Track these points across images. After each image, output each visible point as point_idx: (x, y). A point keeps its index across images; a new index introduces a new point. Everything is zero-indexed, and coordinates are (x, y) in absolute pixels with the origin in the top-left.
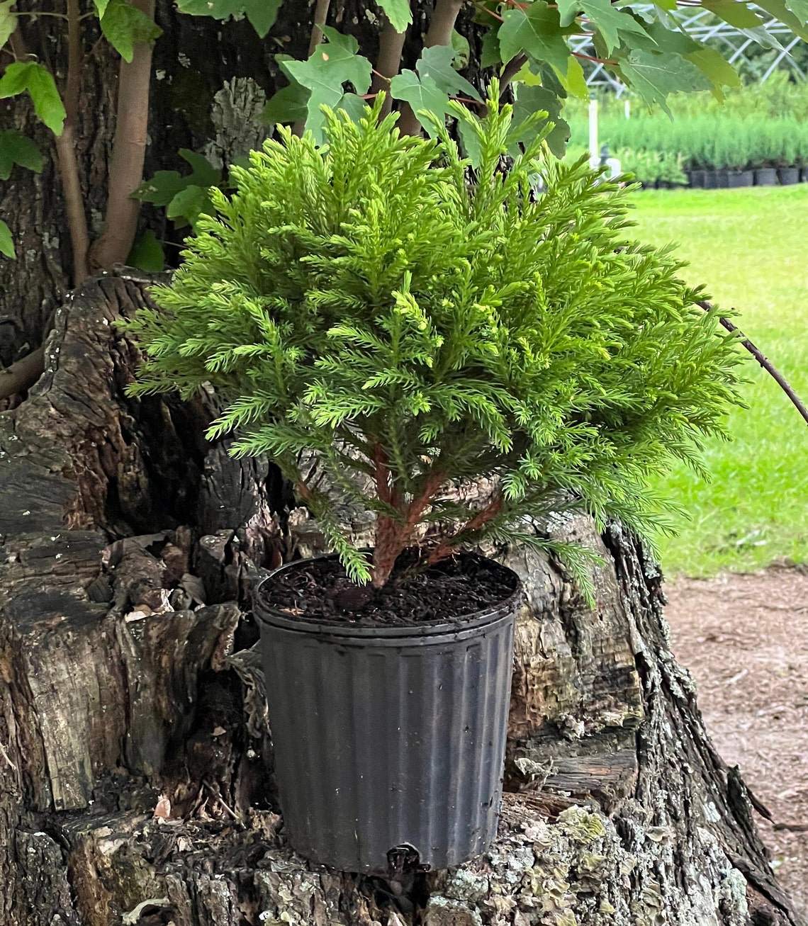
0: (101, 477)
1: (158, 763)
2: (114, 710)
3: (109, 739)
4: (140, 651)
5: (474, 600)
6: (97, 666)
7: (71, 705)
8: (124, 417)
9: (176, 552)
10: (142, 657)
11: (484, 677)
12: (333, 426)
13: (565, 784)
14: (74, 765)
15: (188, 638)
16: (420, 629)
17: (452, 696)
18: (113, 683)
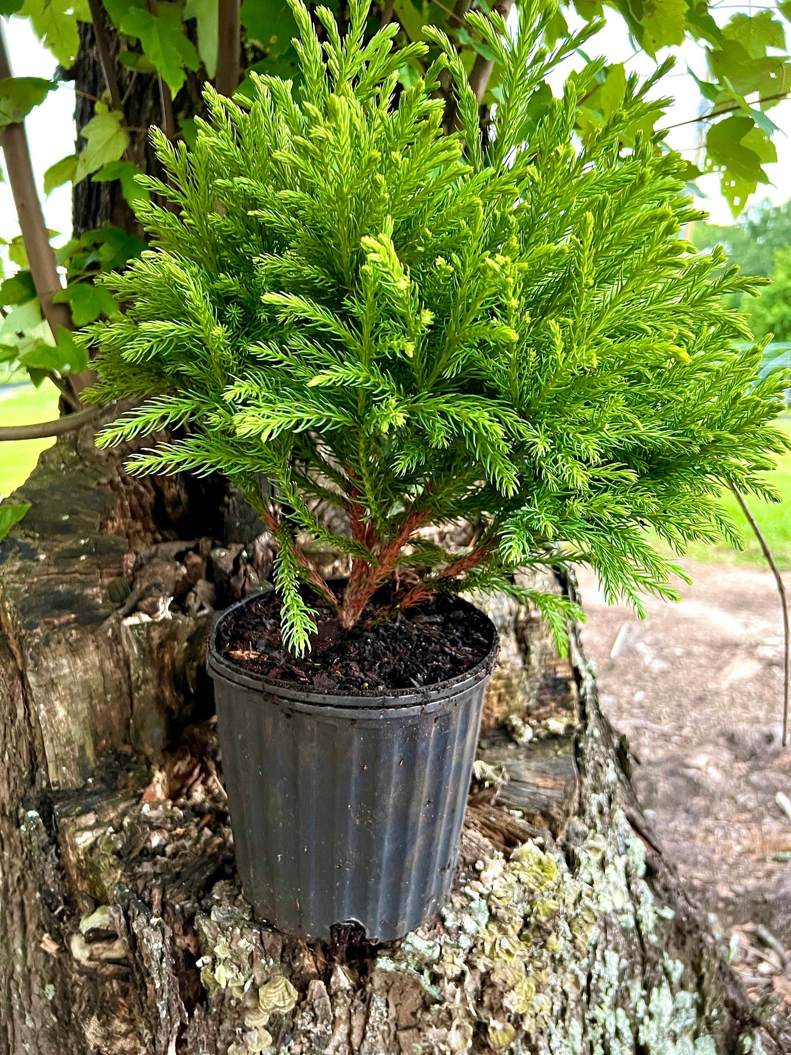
0: (149, 491)
1: (161, 743)
2: (119, 698)
3: (115, 723)
4: (141, 649)
5: (446, 654)
6: (101, 661)
7: (72, 697)
9: (196, 559)
10: (144, 655)
11: (452, 748)
12: (264, 438)
13: (516, 798)
14: (73, 750)
15: (188, 640)
16: (380, 699)
17: (413, 772)
18: (118, 675)
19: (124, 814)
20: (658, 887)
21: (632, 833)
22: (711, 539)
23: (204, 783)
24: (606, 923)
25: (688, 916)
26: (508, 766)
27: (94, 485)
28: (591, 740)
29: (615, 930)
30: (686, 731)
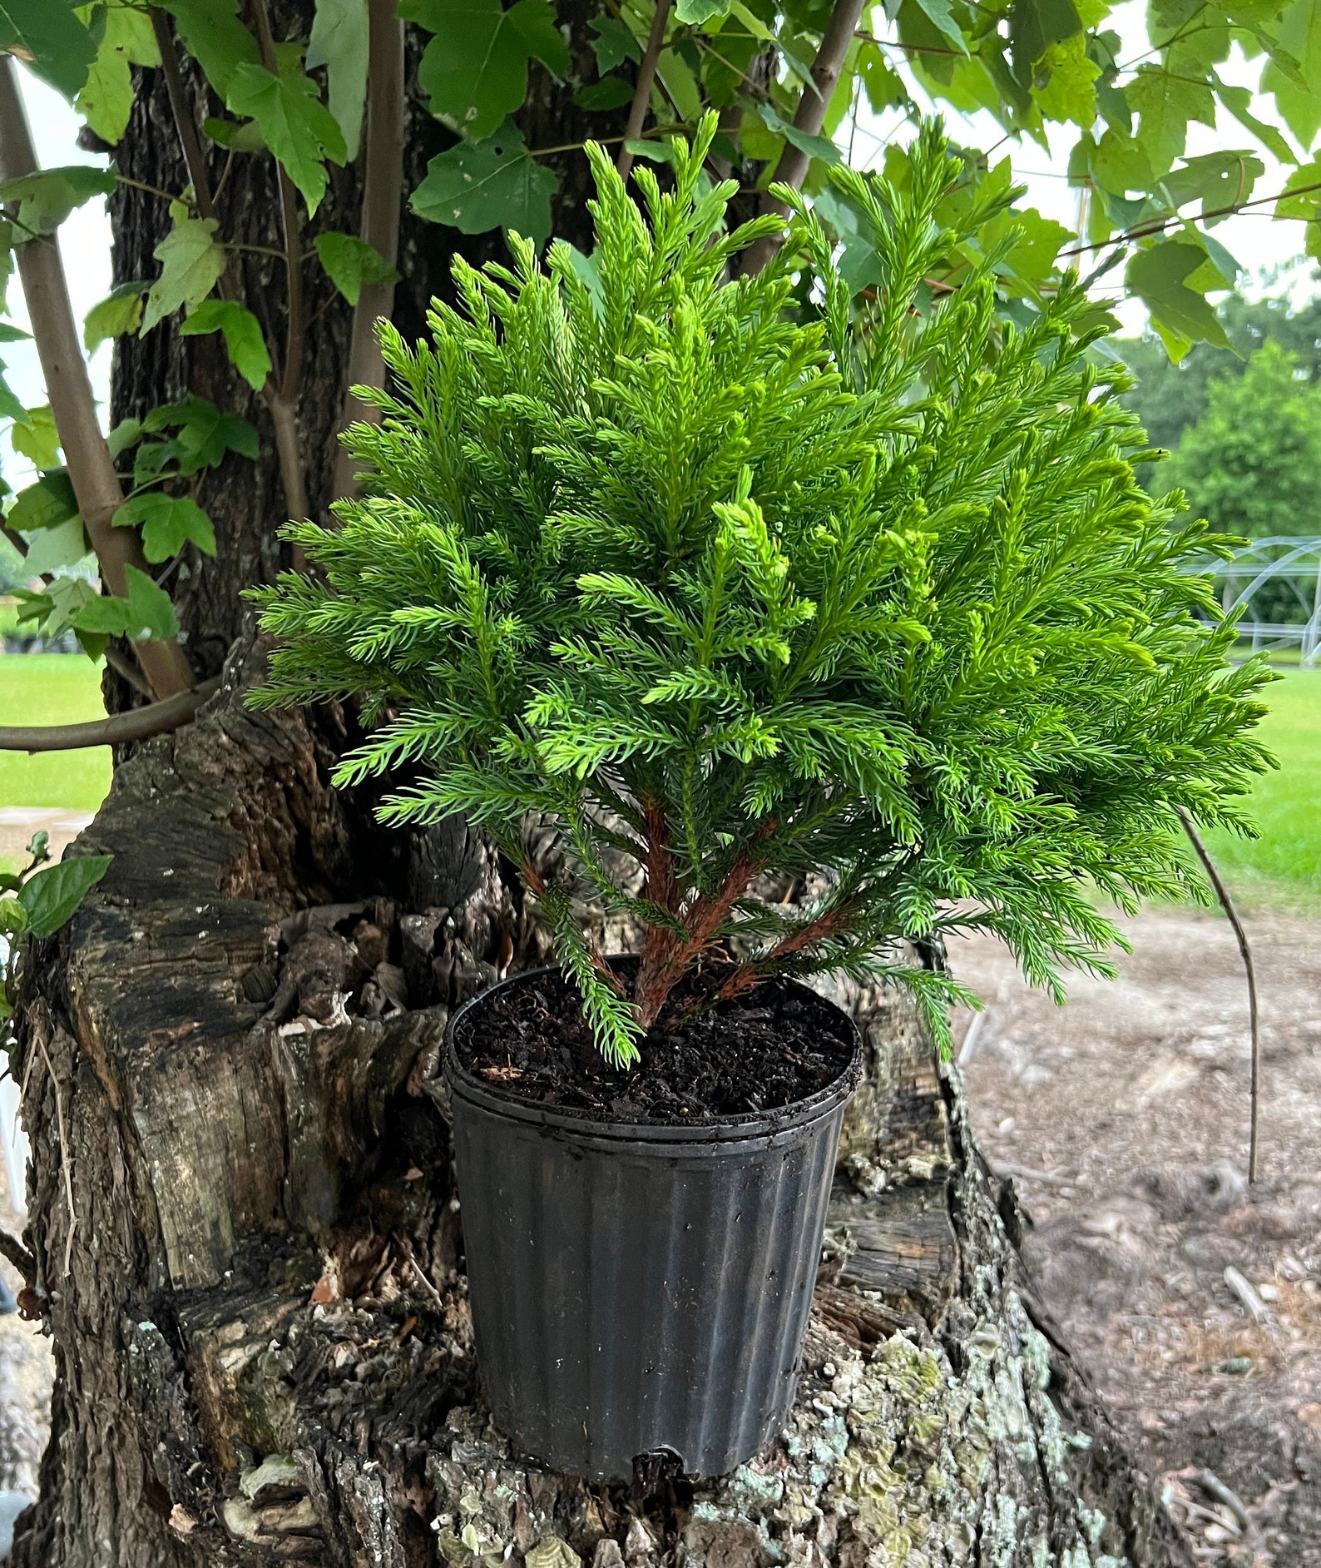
0: (287, 828)
1: (330, 1214)
2: (267, 1148)
3: (261, 1185)
4: (302, 1072)
5: (789, 1063)
6: (241, 1092)
7: (200, 1148)
8: (323, 754)
9: (372, 932)
10: (307, 1081)
11: (805, 1197)
12: (580, 774)
13: (870, 1274)
14: (202, 1228)
15: (373, 1056)
16: (711, 1129)
17: (753, 1230)
18: (267, 1113)
19: (287, 1321)
20: (1067, 1402)
21: (1030, 1326)
22: (1173, 893)
23: (396, 1272)
24: (997, 1456)
25: (1110, 1444)
26: (853, 1228)
27: (207, 820)
28: (972, 1186)
29: (1011, 1465)
30: (1082, 1179)
